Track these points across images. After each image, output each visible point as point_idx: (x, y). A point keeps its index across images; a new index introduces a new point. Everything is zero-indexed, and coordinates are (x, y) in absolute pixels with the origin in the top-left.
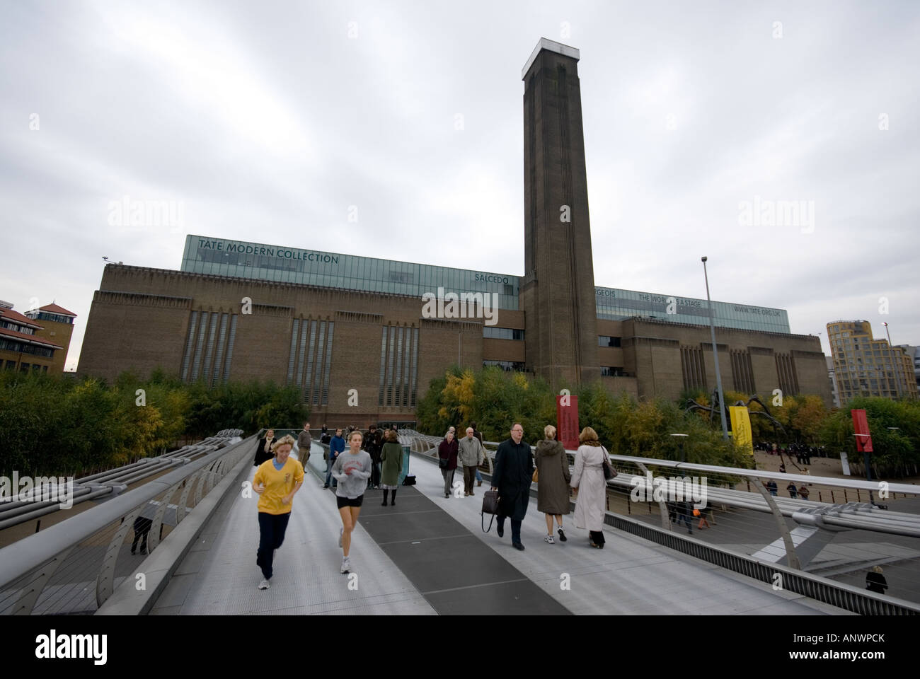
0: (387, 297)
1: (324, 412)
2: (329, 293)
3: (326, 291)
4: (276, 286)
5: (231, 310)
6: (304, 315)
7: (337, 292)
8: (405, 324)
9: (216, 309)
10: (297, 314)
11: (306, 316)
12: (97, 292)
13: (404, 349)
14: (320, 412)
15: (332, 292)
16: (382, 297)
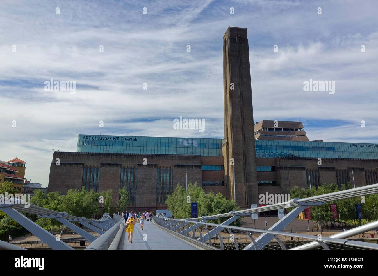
0: (158, 156)
1: (135, 206)
2: (134, 156)
3: (133, 156)
4: (114, 155)
5: (97, 166)
6: (125, 166)
7: (138, 156)
8: (167, 168)
9: (92, 166)
10: (122, 166)
11: (126, 166)
12: (52, 163)
13: (166, 178)
14: (133, 206)
15: (135, 156)
16: (156, 156)
